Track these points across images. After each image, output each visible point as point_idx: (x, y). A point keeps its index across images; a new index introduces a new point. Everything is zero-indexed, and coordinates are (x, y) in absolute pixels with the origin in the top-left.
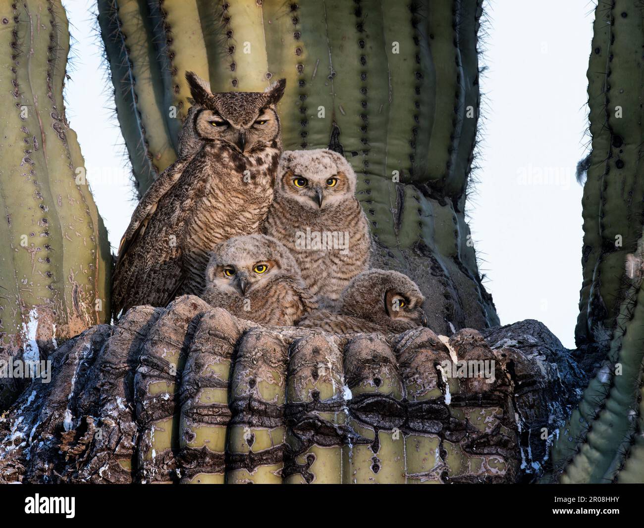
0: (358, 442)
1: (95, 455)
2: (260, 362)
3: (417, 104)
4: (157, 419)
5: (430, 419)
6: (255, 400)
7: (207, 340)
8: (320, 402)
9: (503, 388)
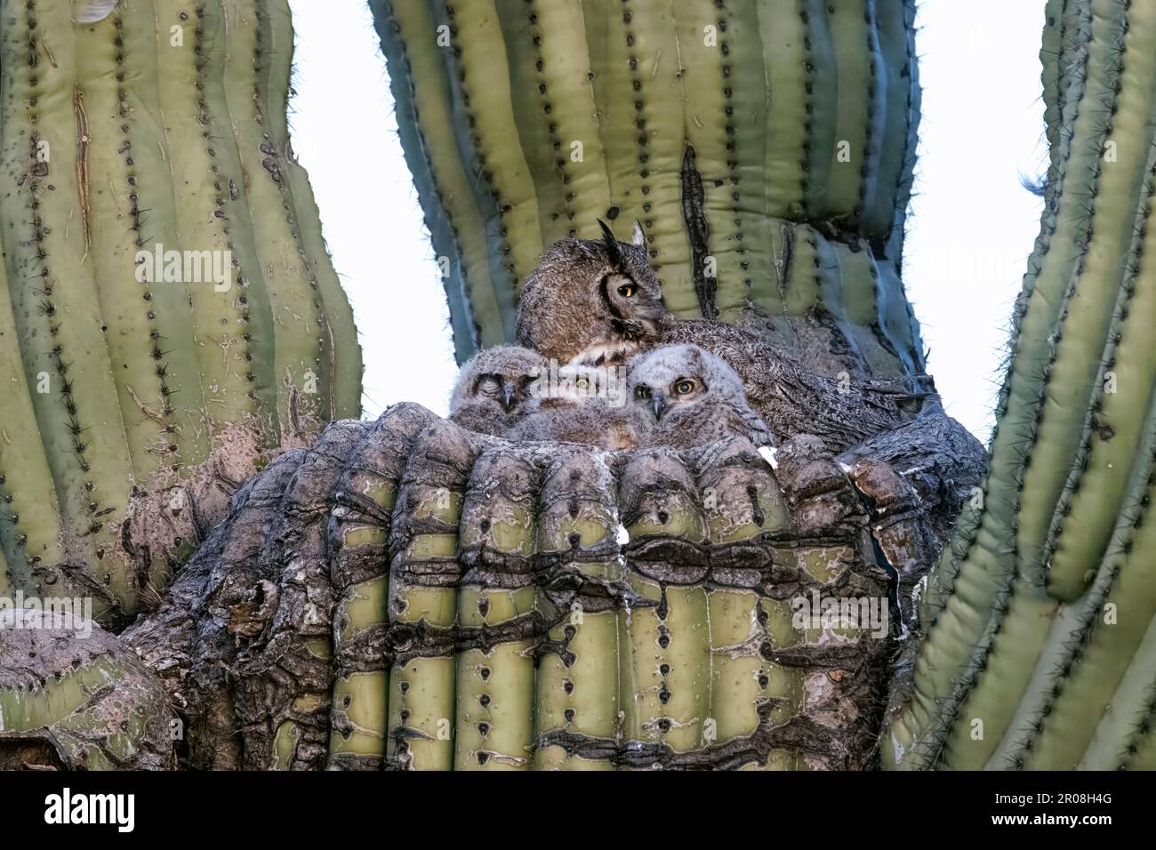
0: (637, 604)
1: (273, 638)
2: (496, 496)
3: (809, 108)
4: (358, 583)
5: (743, 567)
6: (489, 550)
7: (424, 466)
8: (581, 550)
9: (853, 519)
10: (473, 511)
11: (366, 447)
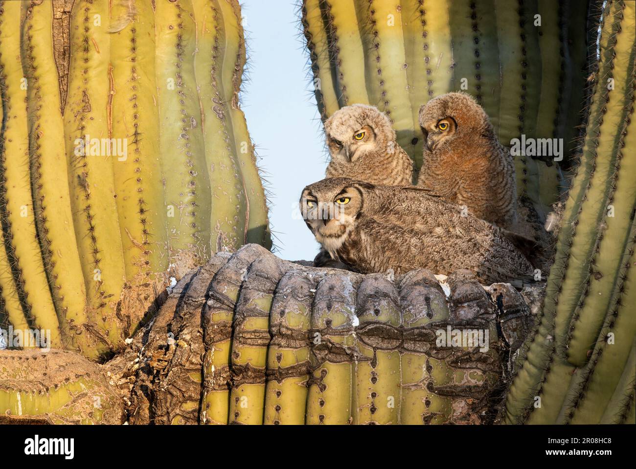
0: (361, 360)
1: (171, 370)
2: (289, 297)
3: (524, 87)
4: (217, 342)
5: (420, 341)
6: (283, 327)
7: (254, 280)
8: (331, 328)
9: (485, 316)
10: (277, 305)
11: (227, 268)
